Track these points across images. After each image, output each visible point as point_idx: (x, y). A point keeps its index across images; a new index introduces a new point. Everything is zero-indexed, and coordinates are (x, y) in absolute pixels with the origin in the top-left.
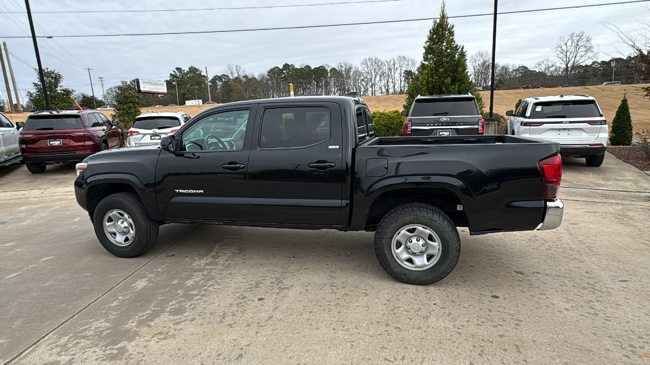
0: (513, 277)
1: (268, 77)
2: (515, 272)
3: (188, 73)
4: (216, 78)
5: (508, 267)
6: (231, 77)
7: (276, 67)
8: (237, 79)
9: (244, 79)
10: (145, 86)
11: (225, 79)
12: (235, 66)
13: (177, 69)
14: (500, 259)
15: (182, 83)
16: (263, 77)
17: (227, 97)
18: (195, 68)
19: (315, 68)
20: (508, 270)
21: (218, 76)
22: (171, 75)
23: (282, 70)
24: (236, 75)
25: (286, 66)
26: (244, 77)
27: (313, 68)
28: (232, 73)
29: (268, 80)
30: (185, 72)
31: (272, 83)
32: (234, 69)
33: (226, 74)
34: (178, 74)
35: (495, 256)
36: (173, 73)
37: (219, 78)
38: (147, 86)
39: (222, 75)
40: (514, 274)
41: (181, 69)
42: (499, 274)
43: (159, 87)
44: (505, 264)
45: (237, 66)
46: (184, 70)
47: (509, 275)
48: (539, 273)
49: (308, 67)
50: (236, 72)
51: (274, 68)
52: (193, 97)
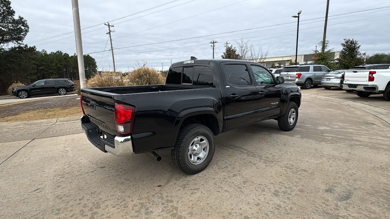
0: (106, 164)
2: (105, 167)
5: (110, 168)
14: (116, 171)
20: (110, 166)
35: (120, 172)
40: (106, 166)
42: (113, 162)
44: (112, 169)
47: (108, 164)
48: (92, 172)
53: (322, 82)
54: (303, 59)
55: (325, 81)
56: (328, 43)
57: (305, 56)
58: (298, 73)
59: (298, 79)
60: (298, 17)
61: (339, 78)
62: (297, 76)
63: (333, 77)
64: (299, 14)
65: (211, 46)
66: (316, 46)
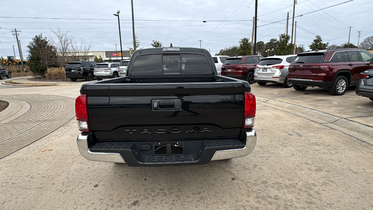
54: (105, 55)
56: (139, 43)
57: (106, 52)
60: (118, 16)
64: (118, 13)
65: (14, 34)
66: (116, 44)
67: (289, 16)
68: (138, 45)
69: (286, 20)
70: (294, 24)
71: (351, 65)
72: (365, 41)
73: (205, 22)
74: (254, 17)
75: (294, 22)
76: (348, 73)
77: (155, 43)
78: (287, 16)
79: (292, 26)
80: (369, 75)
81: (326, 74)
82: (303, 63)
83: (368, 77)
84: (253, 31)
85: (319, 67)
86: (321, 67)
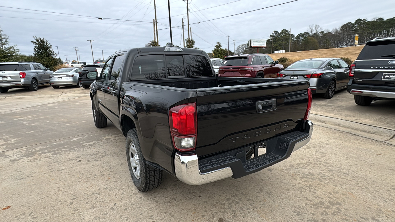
1: (341, 31)
3: (280, 34)
4: (300, 35)
6: (310, 34)
7: (349, 23)
8: (315, 35)
9: (320, 34)
10: (254, 44)
11: (306, 35)
12: (314, 26)
13: (275, 32)
15: (276, 40)
16: (337, 32)
17: (304, 48)
18: (286, 30)
19: (387, 20)
21: (301, 34)
22: (271, 36)
23: (354, 25)
24: (314, 32)
25: (359, 21)
26: (321, 33)
27: (385, 19)
28: (312, 31)
29: (340, 33)
30: (279, 33)
31: (344, 35)
32: (314, 28)
33: (307, 32)
34: (275, 34)
36: (272, 34)
37: (302, 35)
38: (255, 44)
39: (304, 33)
41: (277, 31)
43: (262, 43)
45: (316, 26)
46: (279, 32)
49: (381, 19)
50: (315, 30)
51: (347, 24)
52: (282, 49)
53: (51, 81)
55: (55, 80)
58: (21, 71)
59: (24, 80)
61: (71, 76)
62: (21, 76)
63: (65, 76)
67: (184, 22)
68: (6, 41)
69: (182, 27)
70: (190, 30)
71: (263, 67)
72: (238, 49)
73: (101, 19)
74: (154, 20)
75: (190, 28)
76: (262, 73)
77: (38, 41)
78: (182, 22)
79: (188, 31)
80: (284, 75)
81: (251, 74)
82: (232, 65)
83: (283, 76)
84: (155, 34)
85: (245, 69)
86: (247, 69)
